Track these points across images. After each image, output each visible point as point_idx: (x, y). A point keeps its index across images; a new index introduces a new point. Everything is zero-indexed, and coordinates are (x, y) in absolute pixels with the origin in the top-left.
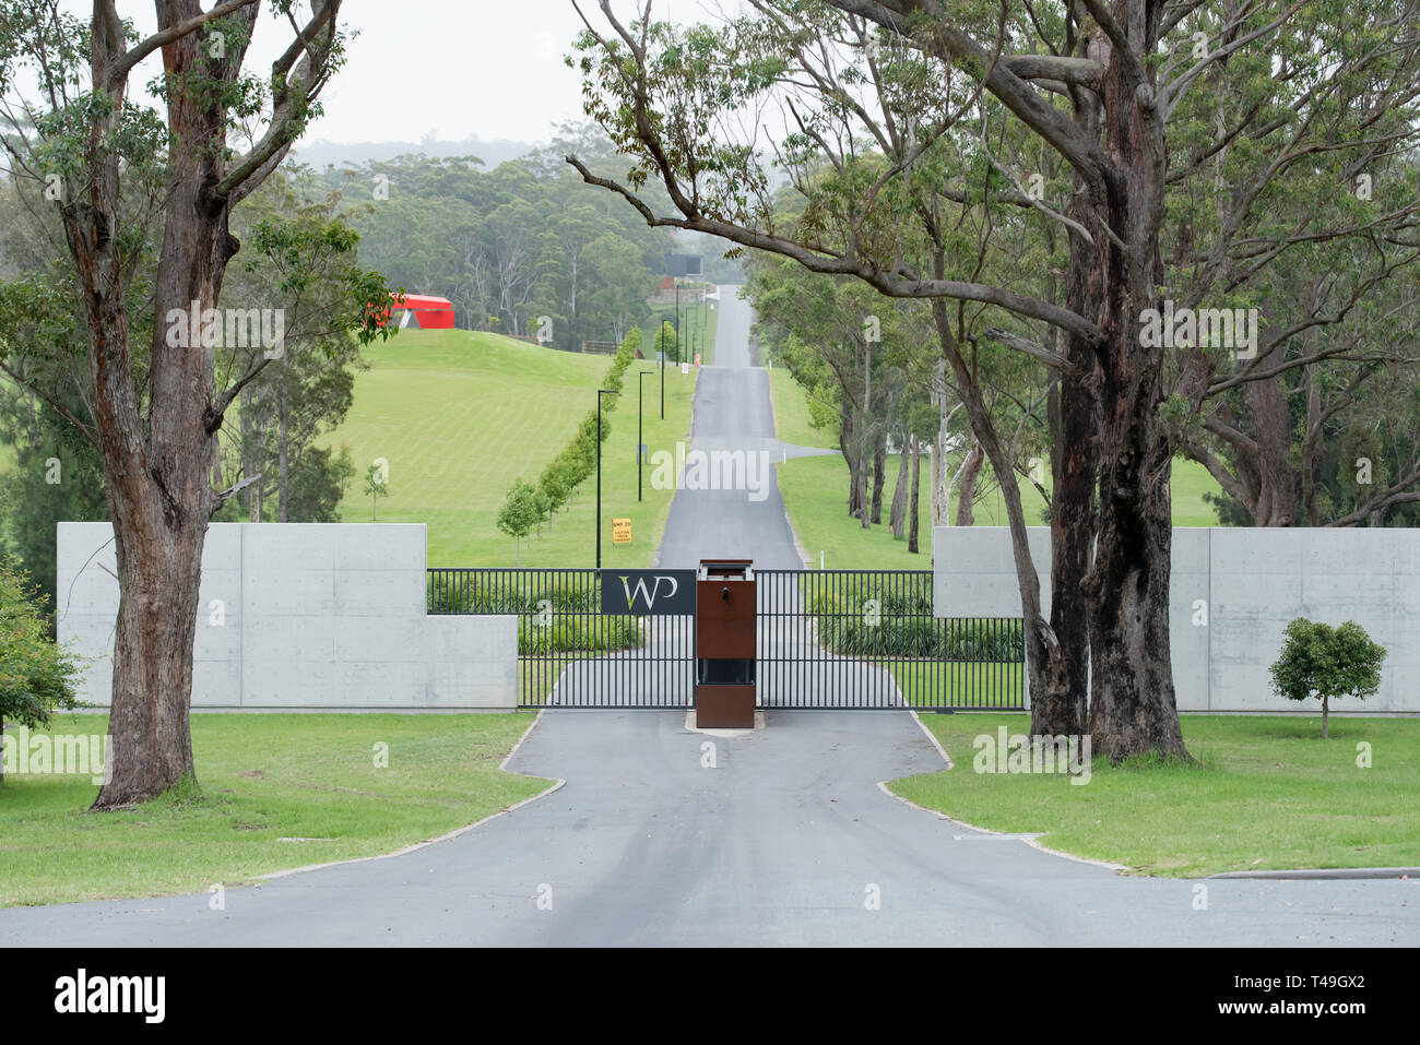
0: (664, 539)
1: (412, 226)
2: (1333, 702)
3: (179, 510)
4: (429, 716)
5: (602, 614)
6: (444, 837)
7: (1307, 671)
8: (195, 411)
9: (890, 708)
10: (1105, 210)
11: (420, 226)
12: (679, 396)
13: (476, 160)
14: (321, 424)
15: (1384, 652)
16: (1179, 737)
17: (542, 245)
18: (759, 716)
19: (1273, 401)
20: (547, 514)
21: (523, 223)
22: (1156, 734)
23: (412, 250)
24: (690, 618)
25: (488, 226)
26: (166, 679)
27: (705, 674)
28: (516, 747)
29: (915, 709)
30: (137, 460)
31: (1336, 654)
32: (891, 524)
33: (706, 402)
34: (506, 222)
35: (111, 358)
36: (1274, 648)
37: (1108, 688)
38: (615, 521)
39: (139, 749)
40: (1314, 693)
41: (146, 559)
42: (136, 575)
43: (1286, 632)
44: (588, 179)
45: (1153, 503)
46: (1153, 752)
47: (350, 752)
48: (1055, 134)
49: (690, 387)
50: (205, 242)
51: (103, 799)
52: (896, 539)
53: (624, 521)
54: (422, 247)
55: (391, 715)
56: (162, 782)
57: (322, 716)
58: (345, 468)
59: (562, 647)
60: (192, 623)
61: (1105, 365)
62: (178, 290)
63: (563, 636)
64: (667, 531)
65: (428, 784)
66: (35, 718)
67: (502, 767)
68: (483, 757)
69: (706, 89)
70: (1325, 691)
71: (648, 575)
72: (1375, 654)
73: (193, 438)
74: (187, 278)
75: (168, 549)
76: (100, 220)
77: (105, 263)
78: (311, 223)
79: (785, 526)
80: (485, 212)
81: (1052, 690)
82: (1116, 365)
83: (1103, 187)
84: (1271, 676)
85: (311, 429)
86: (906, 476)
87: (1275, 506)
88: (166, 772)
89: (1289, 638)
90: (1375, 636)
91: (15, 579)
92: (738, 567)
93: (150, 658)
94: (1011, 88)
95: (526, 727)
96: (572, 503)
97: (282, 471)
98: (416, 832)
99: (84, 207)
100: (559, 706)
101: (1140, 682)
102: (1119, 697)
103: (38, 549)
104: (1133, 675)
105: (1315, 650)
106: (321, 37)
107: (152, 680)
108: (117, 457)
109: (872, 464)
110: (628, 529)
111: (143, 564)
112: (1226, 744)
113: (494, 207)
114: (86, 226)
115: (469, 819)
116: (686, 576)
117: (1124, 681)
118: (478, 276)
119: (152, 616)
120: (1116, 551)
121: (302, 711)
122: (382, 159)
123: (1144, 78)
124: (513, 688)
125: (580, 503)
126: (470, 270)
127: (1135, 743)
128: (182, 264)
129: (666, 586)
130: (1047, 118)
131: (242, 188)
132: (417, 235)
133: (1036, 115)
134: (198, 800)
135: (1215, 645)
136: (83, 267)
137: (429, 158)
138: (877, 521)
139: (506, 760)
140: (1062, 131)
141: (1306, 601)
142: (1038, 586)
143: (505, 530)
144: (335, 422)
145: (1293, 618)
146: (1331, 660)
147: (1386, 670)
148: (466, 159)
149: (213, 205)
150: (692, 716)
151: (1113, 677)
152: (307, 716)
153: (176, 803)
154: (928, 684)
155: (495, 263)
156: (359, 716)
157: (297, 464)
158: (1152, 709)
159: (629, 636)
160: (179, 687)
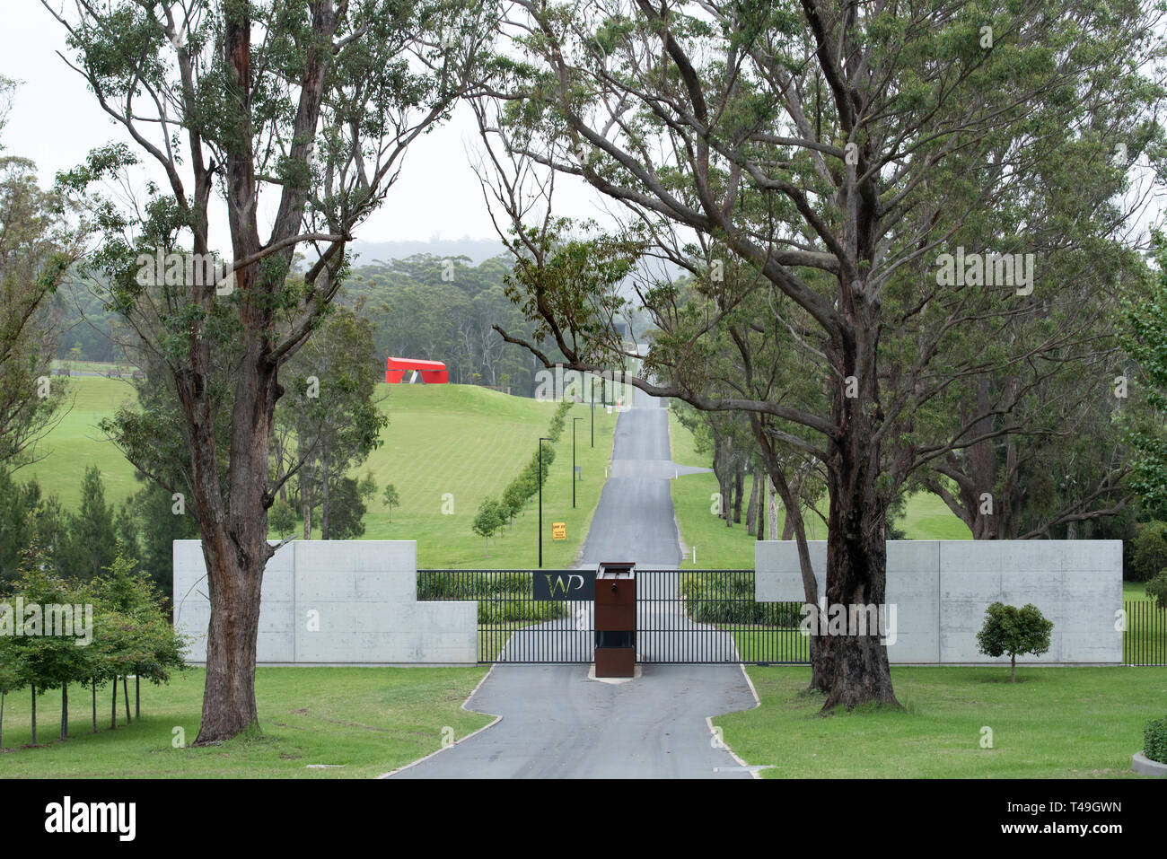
0: (589, 536)
1: (421, 306)
2: (1018, 658)
3: (247, 557)
4: (417, 670)
5: (533, 600)
6: (409, 766)
7: (1001, 637)
8: (257, 496)
9: (726, 662)
10: (842, 352)
11: (426, 305)
12: (605, 430)
13: (466, 259)
14: (351, 461)
15: (1051, 625)
16: (892, 692)
17: (512, 319)
18: (638, 669)
19: (984, 453)
20: (508, 519)
21: (499, 303)
22: (876, 690)
23: (420, 323)
24: (593, 602)
25: (474, 305)
26: (239, 663)
27: (601, 641)
28: (474, 692)
29: (744, 663)
30: (221, 526)
31: (1020, 627)
32: (747, 524)
33: (623, 434)
34: (487, 303)
35: (205, 464)
36: (980, 622)
37: (845, 660)
38: (555, 524)
39: (223, 707)
40: (1006, 652)
41: (227, 588)
42: (221, 599)
43: (987, 612)
44: (507, 339)
45: (874, 541)
46: (874, 702)
47: (364, 696)
48: (810, 305)
49: (612, 423)
50: (263, 390)
51: (201, 738)
52: (750, 534)
53: (560, 524)
54: (428, 321)
55: (394, 668)
56: (237, 728)
57: (348, 668)
58: (369, 487)
59: (511, 618)
60: (256, 627)
61: (842, 452)
62: (246, 420)
63: (512, 611)
64: (591, 530)
65: (412, 719)
66: (158, 676)
67: (463, 707)
68: (451, 699)
69: (582, 280)
70: (1013, 651)
71: (564, 574)
72: (1046, 626)
73: (256, 512)
74: (251, 412)
75: (240, 582)
76: (198, 380)
77: (201, 405)
78: (345, 325)
79: (673, 525)
80: (473, 295)
81: (825, 654)
82: (849, 452)
83: (840, 337)
84: (977, 641)
85: (344, 464)
86: (757, 491)
87: (986, 524)
88: (240, 721)
89: (989, 615)
90: (1047, 614)
91: (146, 586)
92: (625, 568)
93: (230, 650)
94: (779, 275)
95: (482, 677)
96: (527, 509)
97: (325, 494)
98: (392, 762)
99: (188, 371)
100: (505, 662)
101: (866, 656)
102: (852, 667)
103: (160, 552)
104: (861, 652)
105: (1006, 624)
106: (335, 257)
107: (231, 664)
108: (209, 526)
109: (734, 479)
110: (564, 530)
111: (225, 591)
112: (945, 687)
113: (479, 292)
114: (189, 383)
115: (426, 752)
116: (590, 575)
117: (855, 656)
118: (467, 341)
119: (230, 624)
120: (849, 573)
121: (334, 666)
122: (400, 257)
123: (857, 277)
124: (474, 650)
125: (530, 511)
126: (462, 337)
127: (862, 696)
128: (248, 403)
129: (576, 581)
130: (803, 293)
131: (286, 355)
132: (425, 312)
133: (796, 292)
134: (261, 739)
135: (943, 619)
136: (187, 408)
137: (433, 256)
138: (738, 521)
139: (467, 701)
140: (813, 302)
141: (1004, 589)
142: (816, 586)
143: (477, 532)
144: (360, 461)
145: (994, 601)
146: (1016, 630)
147: (1053, 637)
148: (459, 258)
149: (267, 367)
150: (593, 668)
151: (848, 654)
152: (338, 668)
153: (246, 741)
154: (756, 644)
155: (479, 332)
156: (372, 669)
157: (334, 489)
158: (874, 674)
159: (557, 610)
160: (247, 668)
